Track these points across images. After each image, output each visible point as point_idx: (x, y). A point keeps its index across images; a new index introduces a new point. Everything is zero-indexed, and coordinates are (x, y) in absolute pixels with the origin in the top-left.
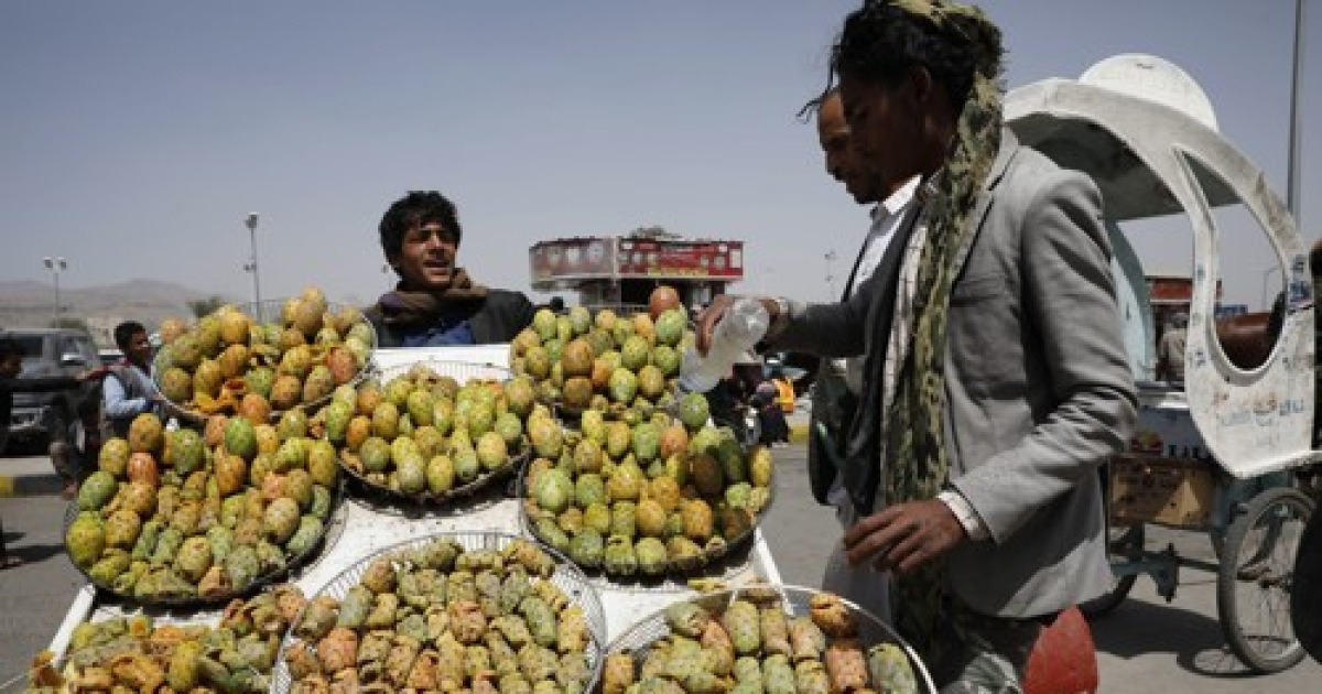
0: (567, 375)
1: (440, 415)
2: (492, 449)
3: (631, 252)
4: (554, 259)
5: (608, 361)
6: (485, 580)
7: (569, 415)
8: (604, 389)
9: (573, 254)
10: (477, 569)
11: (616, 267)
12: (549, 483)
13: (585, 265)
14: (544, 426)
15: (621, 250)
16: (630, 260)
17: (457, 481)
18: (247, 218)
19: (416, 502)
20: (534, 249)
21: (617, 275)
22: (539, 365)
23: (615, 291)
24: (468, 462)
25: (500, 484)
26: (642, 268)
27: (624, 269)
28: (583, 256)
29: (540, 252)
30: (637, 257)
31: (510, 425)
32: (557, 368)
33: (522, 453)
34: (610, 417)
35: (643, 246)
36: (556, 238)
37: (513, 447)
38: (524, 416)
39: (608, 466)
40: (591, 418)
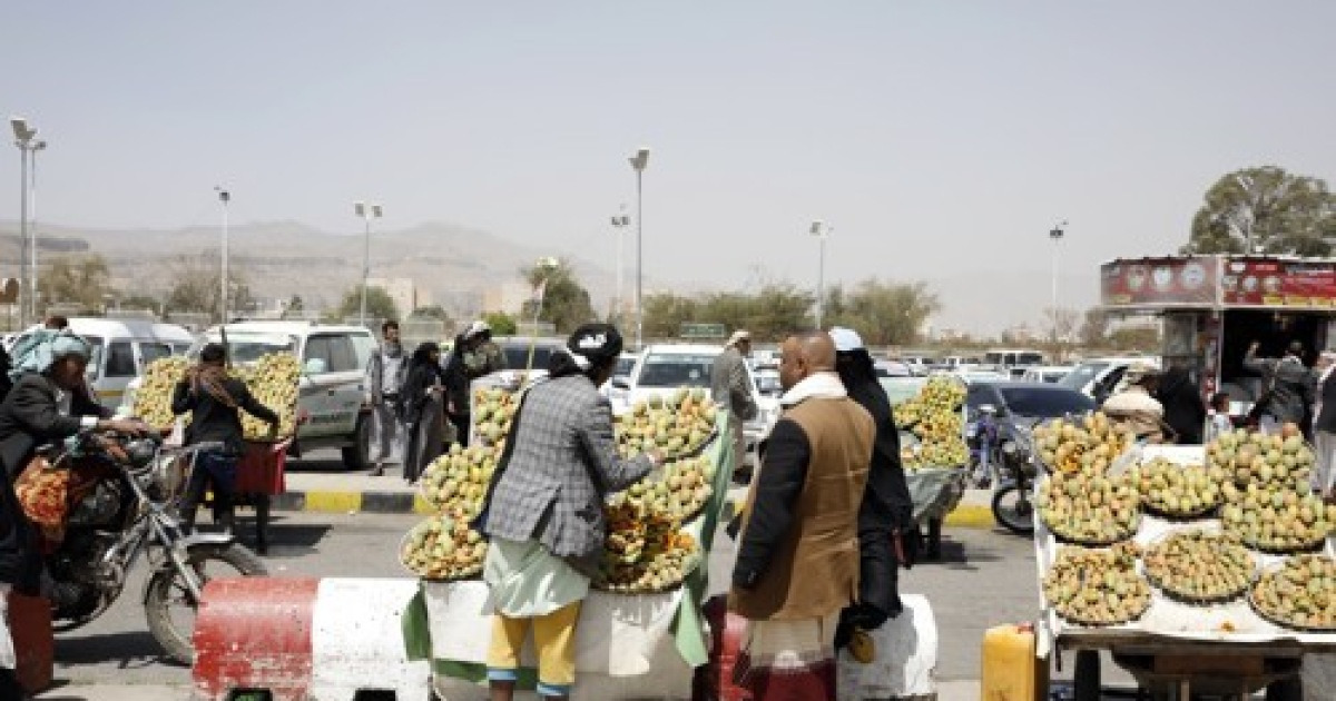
0: (1238, 466)
1: (1181, 481)
2: (1208, 497)
3: (1242, 276)
4: (1136, 281)
5: (1259, 461)
6: (1213, 544)
7: (1241, 486)
8: (1256, 474)
9: (1162, 277)
10: (1209, 540)
11: (1221, 293)
12: (1233, 513)
13: (1177, 289)
14: (1230, 490)
15: (1229, 272)
16: (1240, 285)
17: (1193, 509)
18: (635, 155)
19: (1173, 516)
20: (1108, 268)
21: (1221, 304)
22: (1223, 461)
23: (1216, 323)
24: (1197, 502)
25: (1210, 512)
26: (1256, 296)
27: (1230, 297)
28: (1175, 279)
29: (1117, 270)
30: (1250, 282)
31: (1214, 488)
32: (1233, 463)
33: (1221, 499)
34: (1261, 488)
35: (1260, 267)
36: (1140, 256)
37: (1216, 498)
38: (1220, 484)
39: (1260, 509)
40: (1252, 488)
